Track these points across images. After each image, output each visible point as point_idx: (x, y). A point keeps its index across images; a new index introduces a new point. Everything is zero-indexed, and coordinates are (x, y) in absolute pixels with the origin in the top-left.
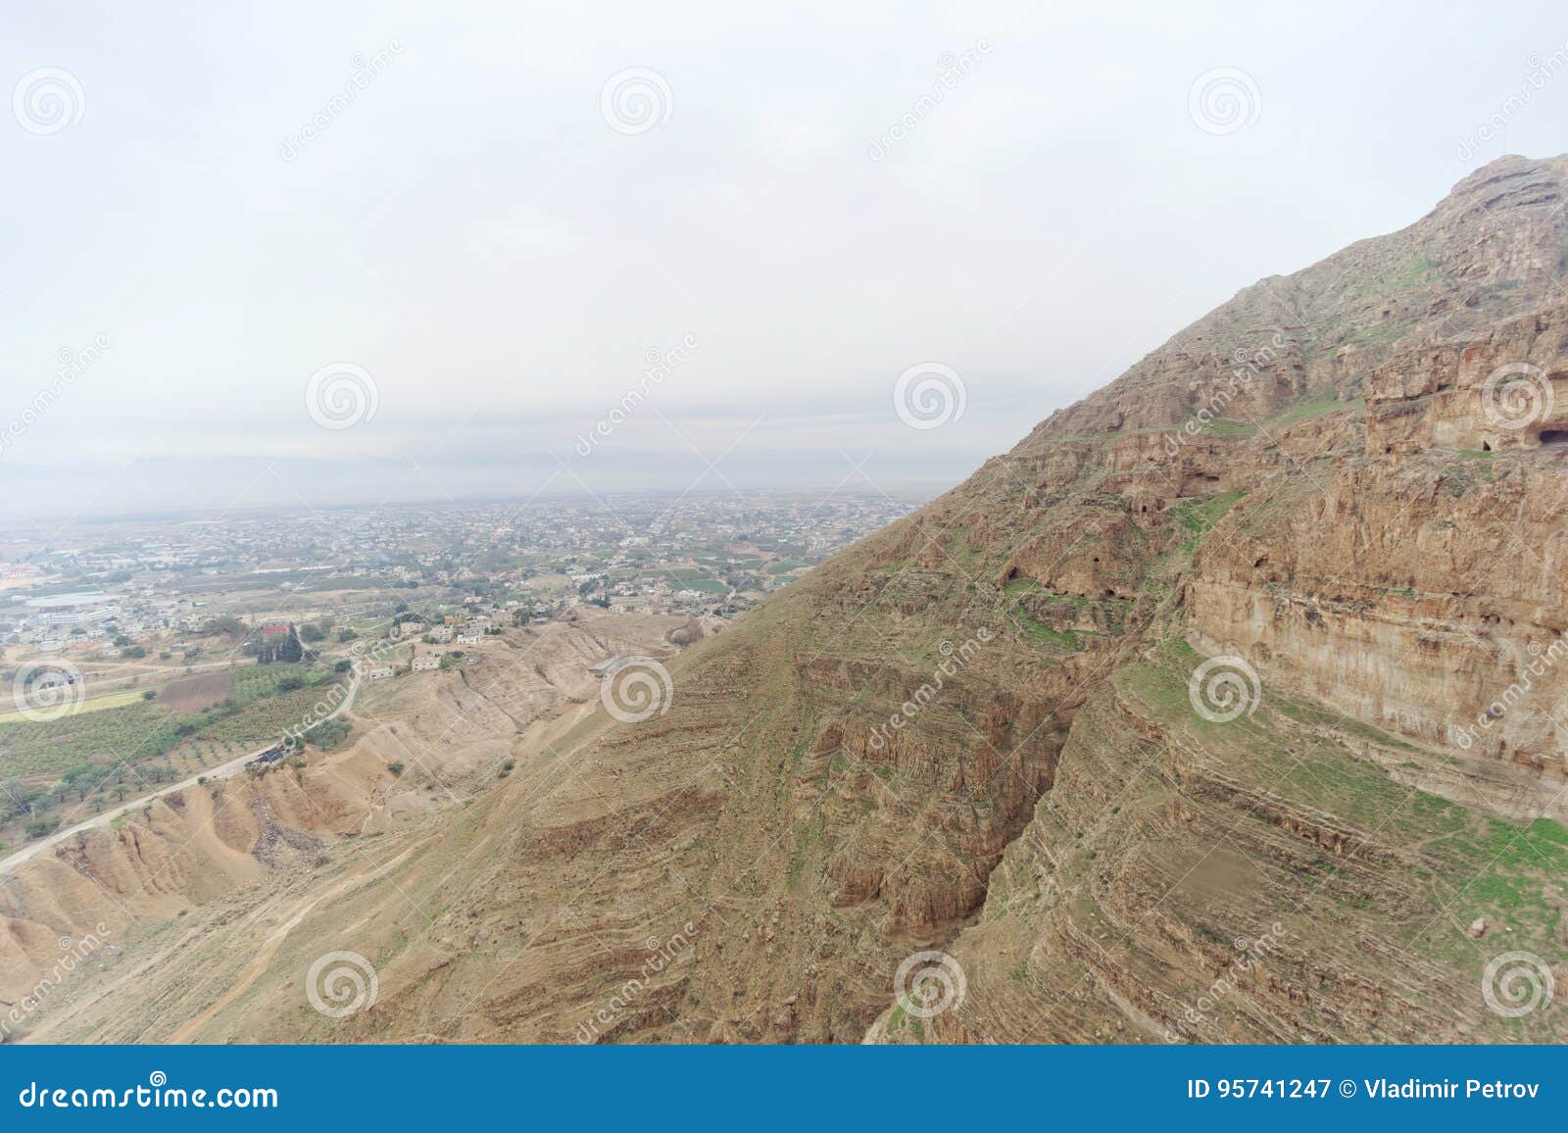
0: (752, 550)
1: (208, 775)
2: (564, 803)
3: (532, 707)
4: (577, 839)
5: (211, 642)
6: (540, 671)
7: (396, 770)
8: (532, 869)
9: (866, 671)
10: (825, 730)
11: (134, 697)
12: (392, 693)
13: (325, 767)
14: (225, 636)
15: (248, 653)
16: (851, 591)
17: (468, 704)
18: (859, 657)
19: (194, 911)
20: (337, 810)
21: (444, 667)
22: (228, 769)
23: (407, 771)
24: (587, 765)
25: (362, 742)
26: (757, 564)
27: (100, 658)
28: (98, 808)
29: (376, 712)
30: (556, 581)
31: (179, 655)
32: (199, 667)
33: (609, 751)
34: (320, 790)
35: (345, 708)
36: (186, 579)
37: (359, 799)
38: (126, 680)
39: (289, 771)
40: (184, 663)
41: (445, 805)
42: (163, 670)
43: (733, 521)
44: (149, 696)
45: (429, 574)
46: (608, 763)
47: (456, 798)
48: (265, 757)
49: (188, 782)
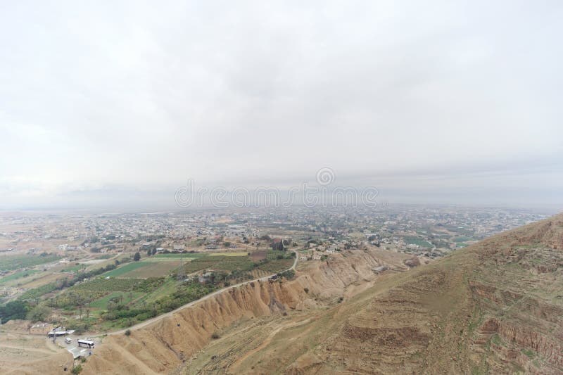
0: (444, 230)
1: (260, 279)
2: (360, 319)
3: (350, 279)
4: (366, 335)
5: (263, 242)
7: (306, 290)
8: (349, 340)
9: (514, 296)
10: (487, 321)
11: (246, 254)
12: (305, 266)
13: (288, 284)
14: (266, 240)
15: (271, 246)
16: (502, 255)
17: (329, 274)
18: (507, 288)
19: (255, 318)
20: (289, 300)
21: (322, 259)
22: (264, 279)
23: (310, 292)
24: (370, 306)
25: (297, 279)
26: (448, 238)
27: (240, 242)
28: (237, 282)
29: (302, 270)
30: (360, 235)
31: (256, 244)
32: (260, 248)
33: (379, 303)
34: (285, 291)
35: (293, 267)
36: (258, 223)
37: (296, 298)
38: (245, 249)
39: (278, 284)
41: (321, 307)
42: (252, 248)
43: (435, 217)
44: (249, 254)
45: (318, 228)
46: (379, 307)
47: (324, 305)
48: (274, 278)
49: (256, 280)
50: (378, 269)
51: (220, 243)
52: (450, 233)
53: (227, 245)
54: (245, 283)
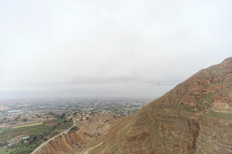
0: (114, 105)
1: (63, 133)
2: (131, 133)
3: (98, 126)
4: (134, 138)
5: (49, 115)
6: (97, 120)
7: (85, 134)
10: (161, 124)
13: (77, 132)
15: (55, 117)
17: (90, 125)
20: (80, 139)
21: (87, 119)
23: (87, 134)
25: (80, 129)
27: (34, 118)
31: (45, 117)
32: (49, 119)
35: (75, 125)
37: (82, 138)
39: (73, 133)
40: (46, 119)
42: (44, 119)
43: (109, 101)
44: (44, 123)
46: (134, 128)
48: (70, 130)
49: (61, 134)
50: (104, 120)
51: (19, 120)
52: (117, 106)
53: (25, 120)
54: (56, 136)
